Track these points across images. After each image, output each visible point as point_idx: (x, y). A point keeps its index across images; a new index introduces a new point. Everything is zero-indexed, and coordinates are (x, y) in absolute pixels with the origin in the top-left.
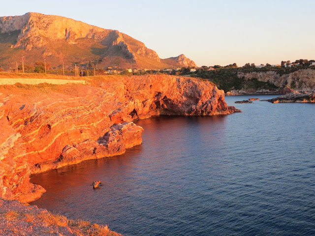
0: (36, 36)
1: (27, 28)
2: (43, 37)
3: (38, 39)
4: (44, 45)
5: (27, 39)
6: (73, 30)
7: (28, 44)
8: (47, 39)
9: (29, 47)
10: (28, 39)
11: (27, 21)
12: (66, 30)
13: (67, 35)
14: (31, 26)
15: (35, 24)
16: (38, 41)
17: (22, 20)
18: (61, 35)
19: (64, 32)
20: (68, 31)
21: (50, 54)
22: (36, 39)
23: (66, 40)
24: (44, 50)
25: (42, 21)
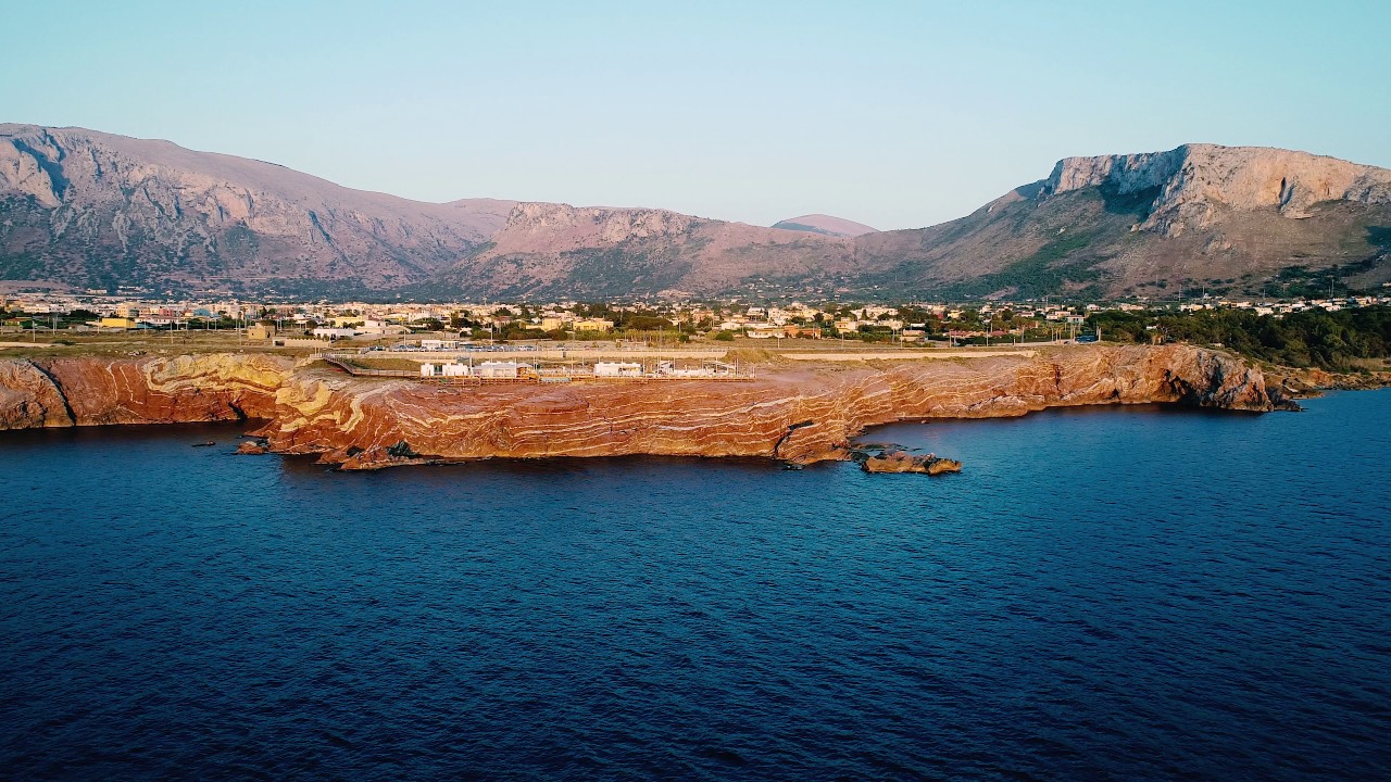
0: (1197, 201)
1: (1175, 183)
2: (1215, 202)
3: (1201, 208)
4: (1213, 222)
5: (1172, 209)
6: (1304, 181)
7: (1172, 221)
8: (1225, 207)
9: (1176, 229)
10: (1176, 209)
11: (1180, 166)
12: (1284, 183)
13: (1285, 195)
14: (1186, 177)
15: (1197, 171)
16: (1200, 213)
17: (1170, 160)
18: (1266, 196)
19: (1278, 189)
20: (1288, 186)
21: (1226, 246)
22: (1196, 208)
23: (1280, 207)
24: (1211, 234)
25: (1217, 163)
